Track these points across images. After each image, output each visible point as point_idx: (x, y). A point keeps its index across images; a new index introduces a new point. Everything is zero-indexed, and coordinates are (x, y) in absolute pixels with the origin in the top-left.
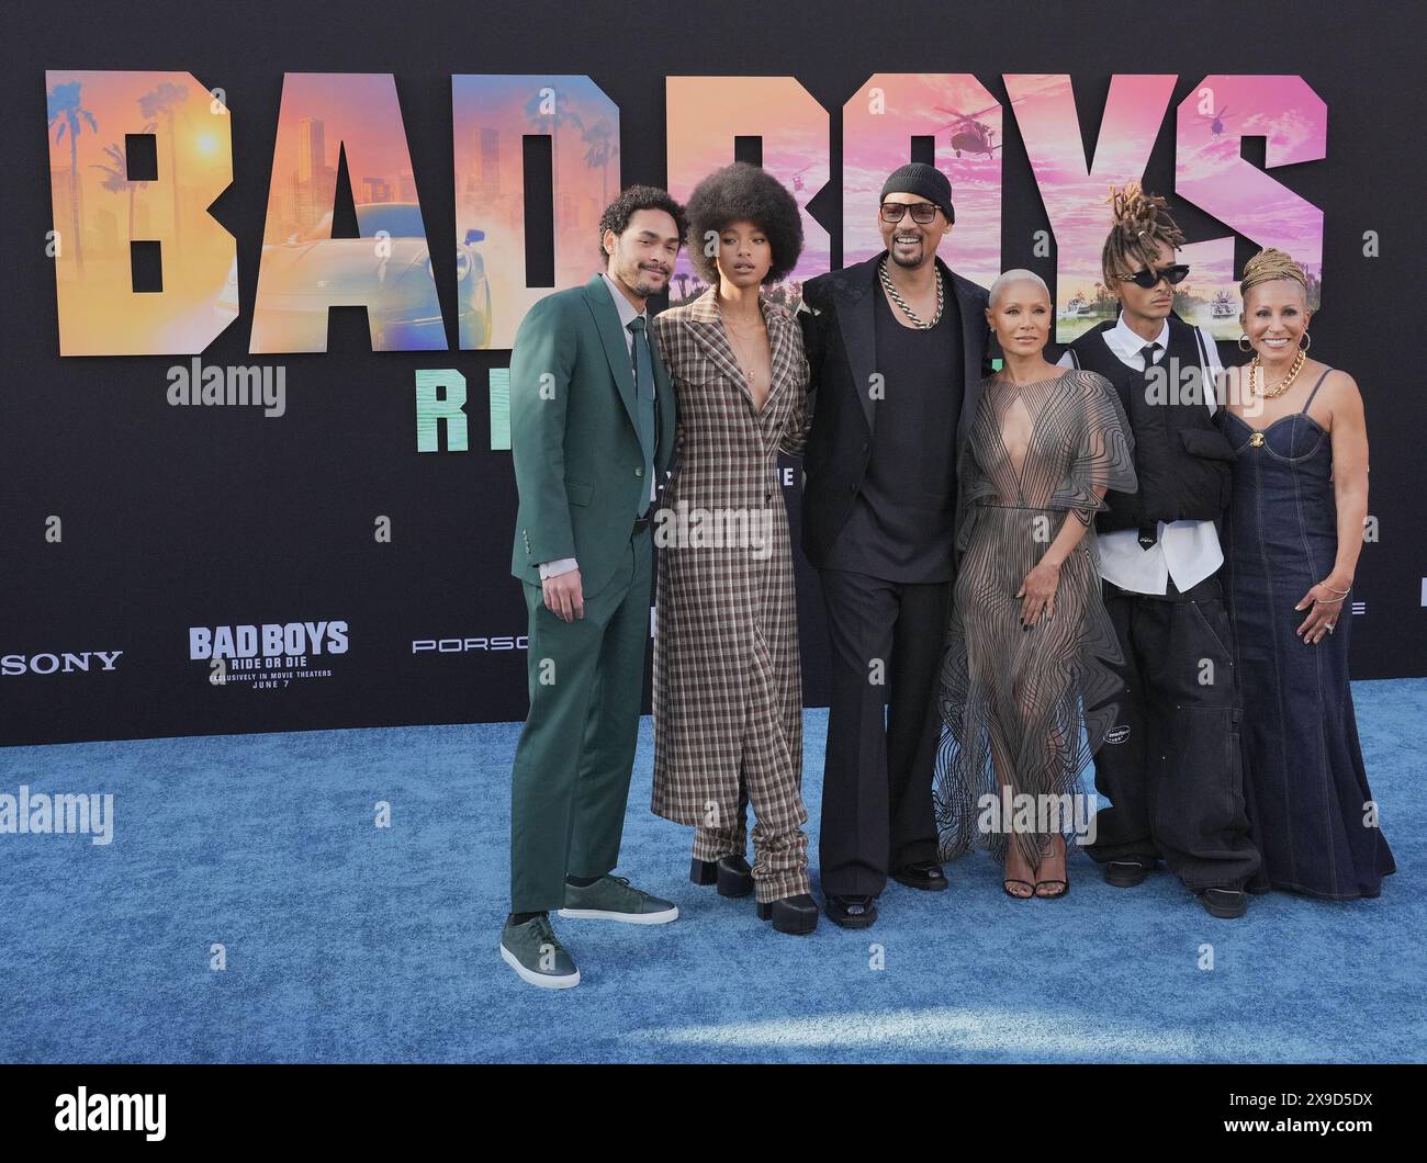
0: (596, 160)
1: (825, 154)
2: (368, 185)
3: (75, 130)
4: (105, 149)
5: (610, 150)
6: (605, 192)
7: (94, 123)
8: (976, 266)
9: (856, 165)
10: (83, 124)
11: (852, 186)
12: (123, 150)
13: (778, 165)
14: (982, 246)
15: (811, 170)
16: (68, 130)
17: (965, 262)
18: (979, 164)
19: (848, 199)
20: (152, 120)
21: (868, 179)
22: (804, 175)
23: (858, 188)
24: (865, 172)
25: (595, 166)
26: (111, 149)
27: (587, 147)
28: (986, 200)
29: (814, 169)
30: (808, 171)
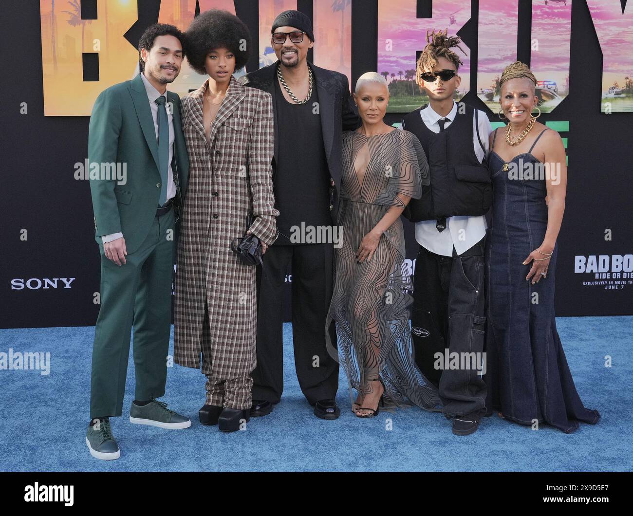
1: (468, 3)
5: (346, 1)
8: (554, 67)
9: (486, 9)
11: (483, 21)
13: (440, 9)
14: (559, 56)
15: (460, 12)
17: (549, 65)
18: (557, 8)
19: (481, 29)
21: (493, 17)
23: (487, 23)
24: (491, 13)
28: (561, 29)
29: (462, 12)
30: (458, 12)
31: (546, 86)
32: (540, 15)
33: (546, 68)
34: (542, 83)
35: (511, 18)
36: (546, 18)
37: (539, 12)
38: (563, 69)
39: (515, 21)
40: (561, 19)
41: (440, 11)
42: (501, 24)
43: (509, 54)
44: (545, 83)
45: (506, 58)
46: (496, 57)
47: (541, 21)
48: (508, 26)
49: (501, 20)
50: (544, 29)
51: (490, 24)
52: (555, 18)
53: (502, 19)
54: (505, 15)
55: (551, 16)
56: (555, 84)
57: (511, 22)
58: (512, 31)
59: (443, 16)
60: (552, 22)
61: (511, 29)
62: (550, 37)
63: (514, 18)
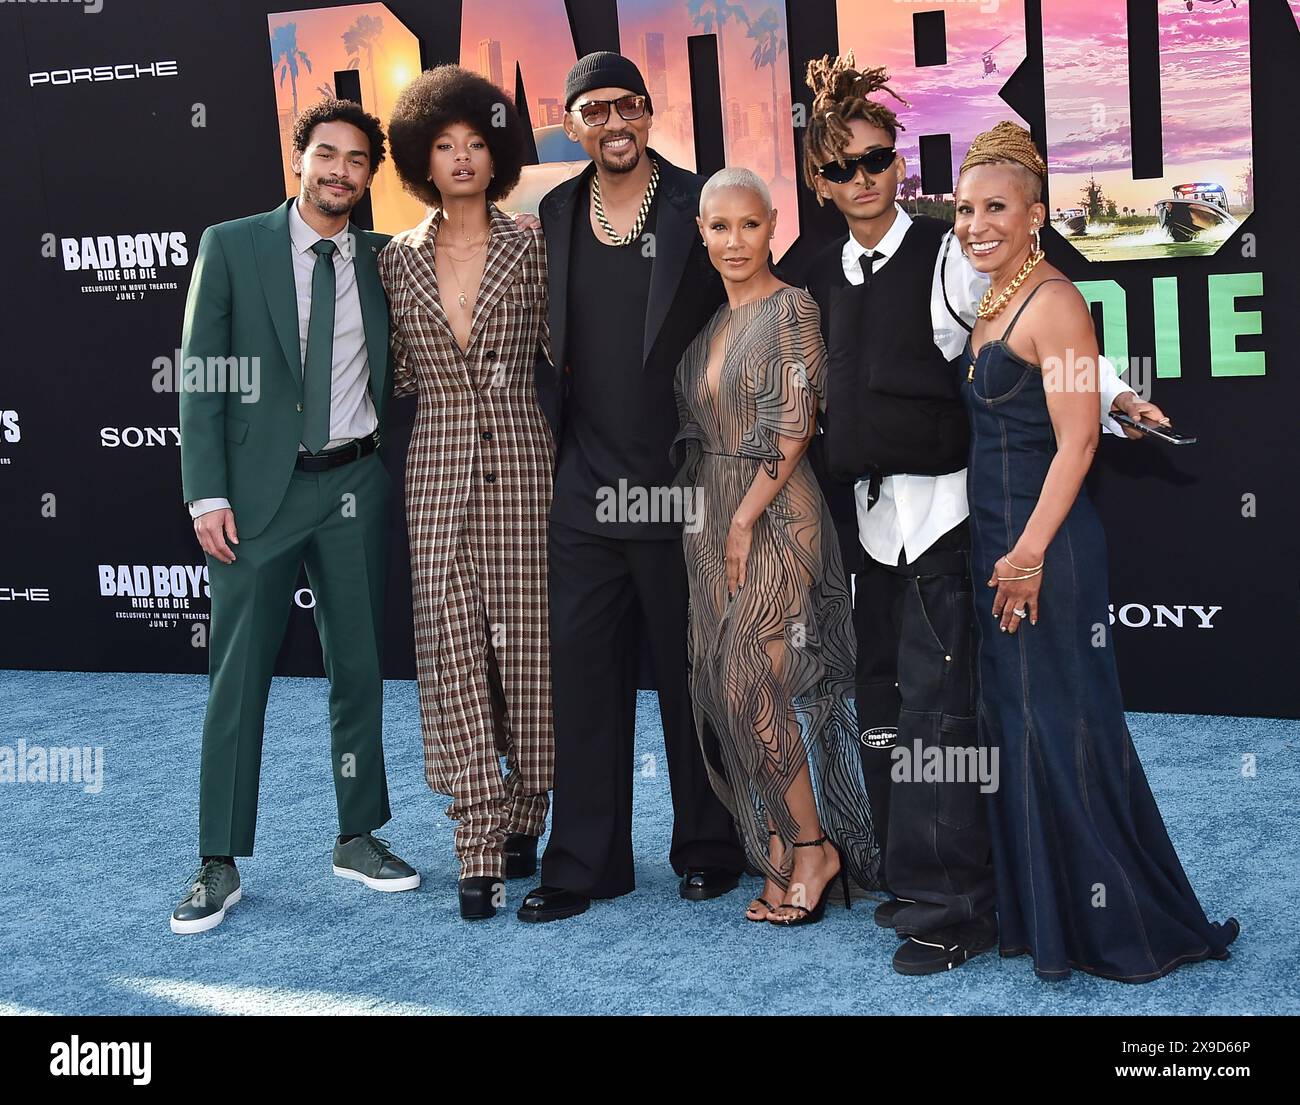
0: (763, 59)
1: (1020, 25)
2: (544, 107)
3: (295, 72)
4: (319, 89)
5: (778, 45)
6: (775, 95)
7: (308, 64)
8: (1216, 152)
9: (1058, 33)
10: (301, 67)
11: (1054, 61)
12: (333, 89)
13: (962, 44)
14: (1225, 125)
15: (1005, 45)
16: (288, 72)
17: (1204, 147)
18: (1216, 16)
19: (1050, 78)
20: (354, 55)
21: (1075, 51)
22: (995, 53)
23: (1063, 64)
24: (1069, 42)
25: (763, 65)
26: (323, 87)
27: (753, 43)
28: (1229, 63)
29: (1007, 45)
30: (1000, 47)
31: (1200, 195)
32: (1177, 36)
33: (1197, 155)
34: (1190, 189)
35: (1113, 49)
36: (1192, 41)
37: (1173, 29)
38: (1238, 154)
39: (1122, 53)
40: (1225, 40)
41: (961, 47)
42: (1093, 64)
43: (1114, 128)
44: (1199, 189)
45: (1107, 139)
46: (1085, 137)
47: (1180, 50)
48: (1108, 67)
49: (1091, 55)
50: (1190, 67)
51: (1067, 65)
52: (1211, 40)
53: (1094, 52)
54: (1101, 42)
55: (1202, 35)
56: (1220, 190)
57: (1114, 57)
58: (1118, 77)
59: (968, 57)
60: (1204, 48)
61: (1114, 74)
62: (1203, 84)
63: (1119, 48)
